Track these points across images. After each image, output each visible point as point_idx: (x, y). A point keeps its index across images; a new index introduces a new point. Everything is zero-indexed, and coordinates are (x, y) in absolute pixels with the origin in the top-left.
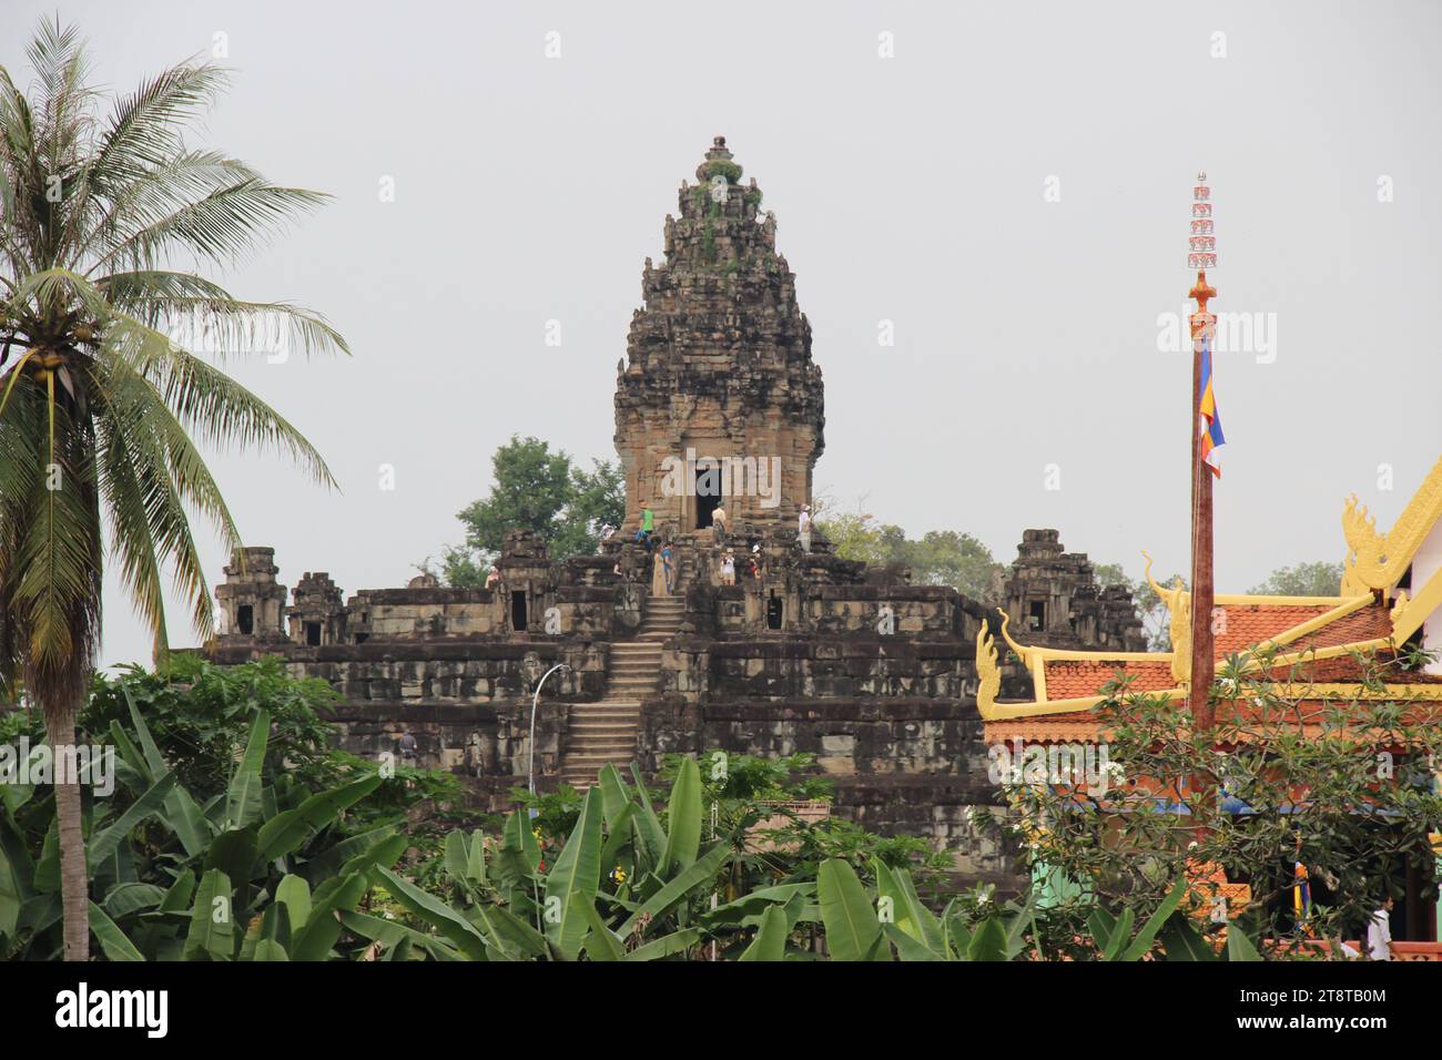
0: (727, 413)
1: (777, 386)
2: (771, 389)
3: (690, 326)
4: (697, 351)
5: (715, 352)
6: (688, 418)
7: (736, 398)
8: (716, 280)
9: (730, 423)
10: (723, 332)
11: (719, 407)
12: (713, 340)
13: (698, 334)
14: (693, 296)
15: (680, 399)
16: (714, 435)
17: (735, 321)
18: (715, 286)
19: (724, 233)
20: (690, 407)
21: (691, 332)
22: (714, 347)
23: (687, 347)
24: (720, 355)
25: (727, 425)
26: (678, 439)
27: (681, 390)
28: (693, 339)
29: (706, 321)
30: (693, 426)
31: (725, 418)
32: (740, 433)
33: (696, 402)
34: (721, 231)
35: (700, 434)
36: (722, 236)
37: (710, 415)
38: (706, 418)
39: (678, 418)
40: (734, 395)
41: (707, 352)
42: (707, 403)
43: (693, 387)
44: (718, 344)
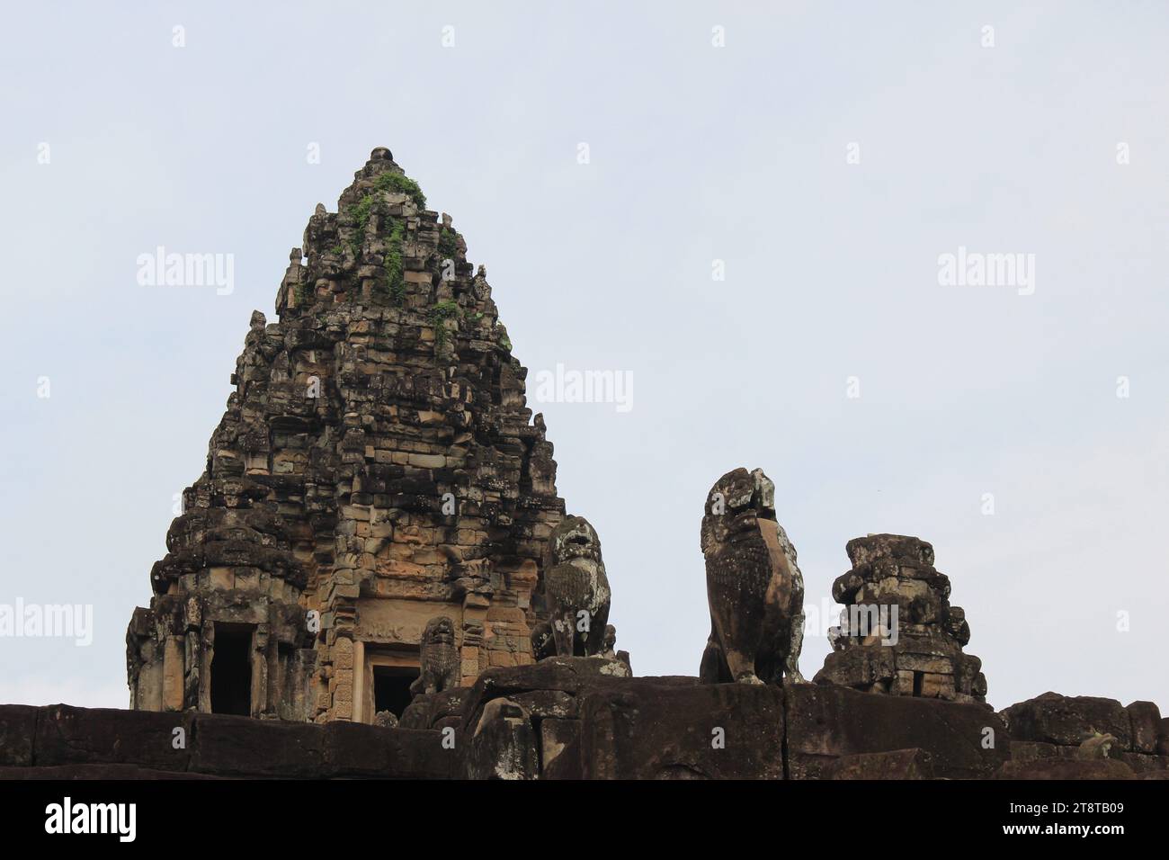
0: (457, 550)
1: (540, 521)
2: (531, 525)
3: (376, 391)
4: (387, 443)
5: (419, 447)
6: (376, 555)
7: (474, 524)
8: (419, 328)
9: (464, 569)
10: (441, 409)
11: (439, 536)
12: (419, 425)
13: (392, 410)
14: (372, 354)
15: (362, 515)
16: (425, 595)
17: (463, 392)
18: (417, 340)
19: (422, 265)
20: (382, 532)
21: (378, 402)
22: (418, 439)
23: (368, 429)
24: (432, 453)
25: (454, 570)
26: (354, 592)
27: (364, 498)
28: (381, 418)
29: (409, 386)
30: (384, 571)
31: (452, 559)
32: (484, 589)
33: (394, 524)
34: (415, 260)
35: (397, 590)
36: (419, 271)
37: (417, 553)
38: (409, 559)
39: (356, 550)
40: (471, 517)
41: (407, 446)
42: (415, 528)
43: (390, 493)
44: (428, 433)
